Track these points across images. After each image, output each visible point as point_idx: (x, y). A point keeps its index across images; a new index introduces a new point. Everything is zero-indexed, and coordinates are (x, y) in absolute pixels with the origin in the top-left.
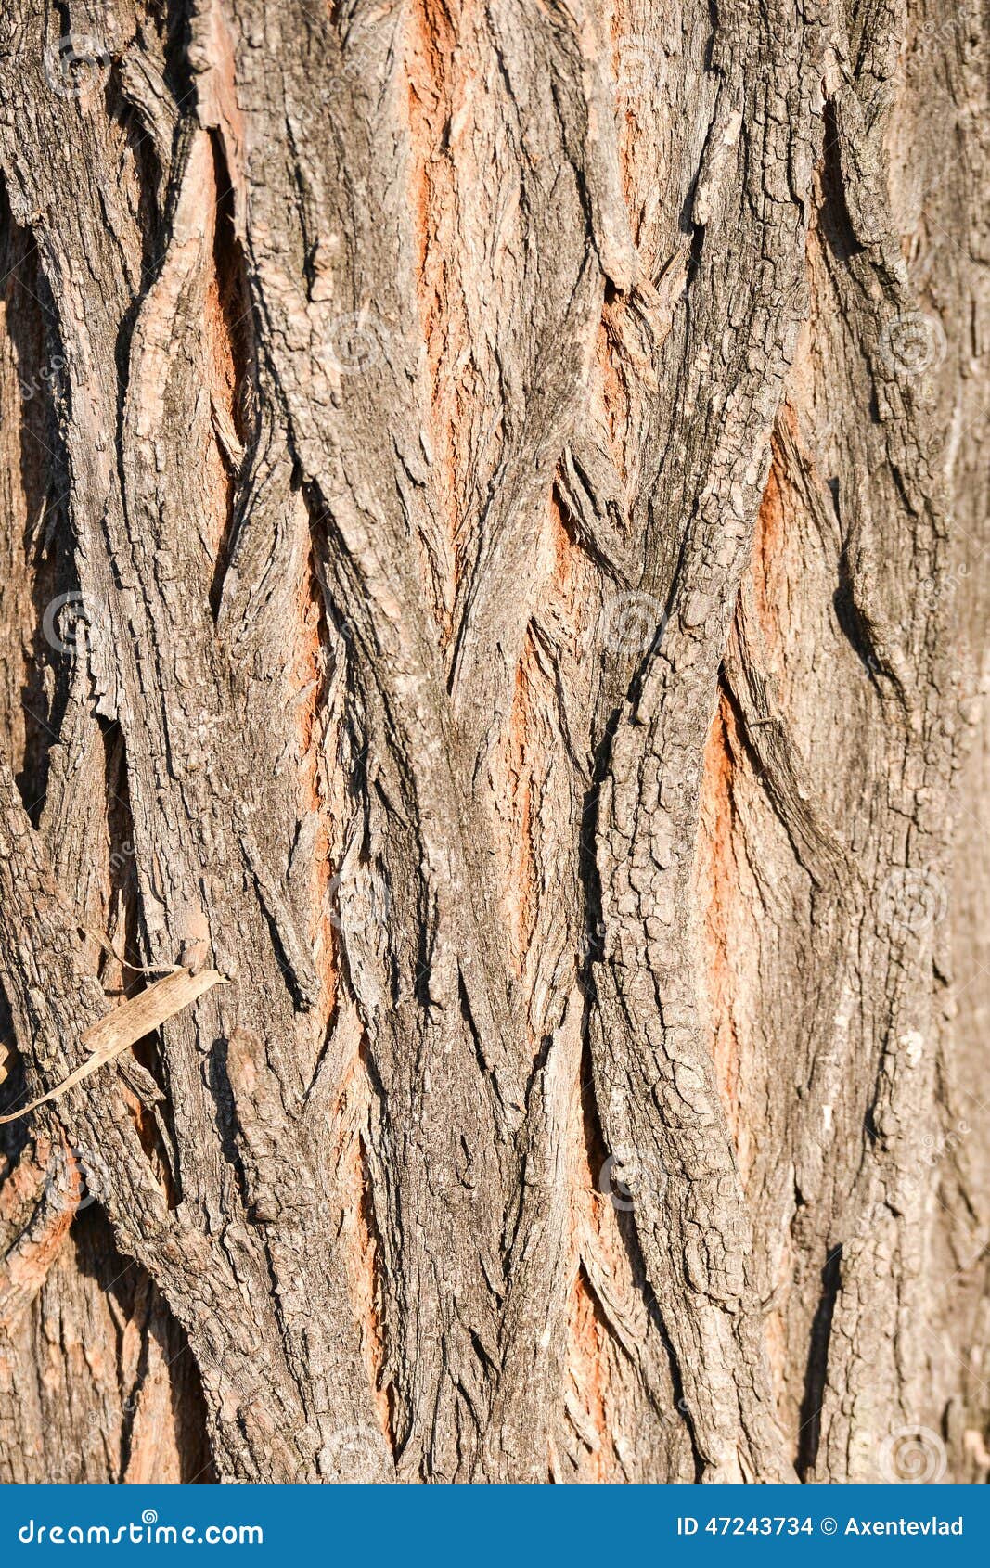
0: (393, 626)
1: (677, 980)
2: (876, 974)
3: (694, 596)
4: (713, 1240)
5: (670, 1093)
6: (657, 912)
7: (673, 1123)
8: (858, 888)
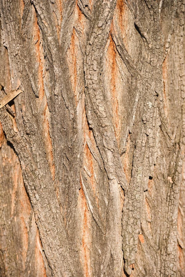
0: (47, 28)
1: (98, 91)
2: (143, 92)
3: (100, 22)
4: (107, 138)
5: (98, 111)
6: (94, 78)
7: (99, 117)
8: (139, 76)
